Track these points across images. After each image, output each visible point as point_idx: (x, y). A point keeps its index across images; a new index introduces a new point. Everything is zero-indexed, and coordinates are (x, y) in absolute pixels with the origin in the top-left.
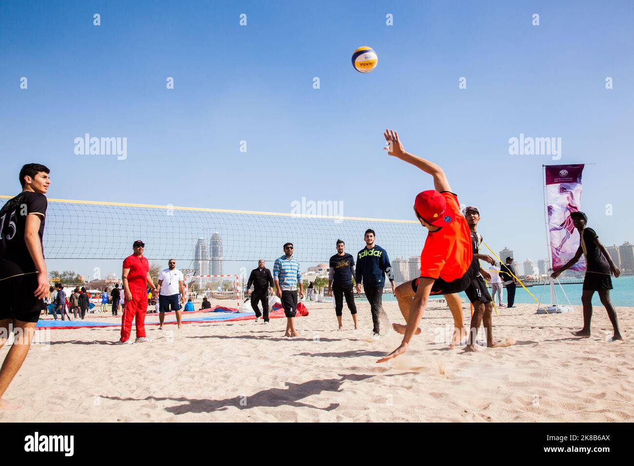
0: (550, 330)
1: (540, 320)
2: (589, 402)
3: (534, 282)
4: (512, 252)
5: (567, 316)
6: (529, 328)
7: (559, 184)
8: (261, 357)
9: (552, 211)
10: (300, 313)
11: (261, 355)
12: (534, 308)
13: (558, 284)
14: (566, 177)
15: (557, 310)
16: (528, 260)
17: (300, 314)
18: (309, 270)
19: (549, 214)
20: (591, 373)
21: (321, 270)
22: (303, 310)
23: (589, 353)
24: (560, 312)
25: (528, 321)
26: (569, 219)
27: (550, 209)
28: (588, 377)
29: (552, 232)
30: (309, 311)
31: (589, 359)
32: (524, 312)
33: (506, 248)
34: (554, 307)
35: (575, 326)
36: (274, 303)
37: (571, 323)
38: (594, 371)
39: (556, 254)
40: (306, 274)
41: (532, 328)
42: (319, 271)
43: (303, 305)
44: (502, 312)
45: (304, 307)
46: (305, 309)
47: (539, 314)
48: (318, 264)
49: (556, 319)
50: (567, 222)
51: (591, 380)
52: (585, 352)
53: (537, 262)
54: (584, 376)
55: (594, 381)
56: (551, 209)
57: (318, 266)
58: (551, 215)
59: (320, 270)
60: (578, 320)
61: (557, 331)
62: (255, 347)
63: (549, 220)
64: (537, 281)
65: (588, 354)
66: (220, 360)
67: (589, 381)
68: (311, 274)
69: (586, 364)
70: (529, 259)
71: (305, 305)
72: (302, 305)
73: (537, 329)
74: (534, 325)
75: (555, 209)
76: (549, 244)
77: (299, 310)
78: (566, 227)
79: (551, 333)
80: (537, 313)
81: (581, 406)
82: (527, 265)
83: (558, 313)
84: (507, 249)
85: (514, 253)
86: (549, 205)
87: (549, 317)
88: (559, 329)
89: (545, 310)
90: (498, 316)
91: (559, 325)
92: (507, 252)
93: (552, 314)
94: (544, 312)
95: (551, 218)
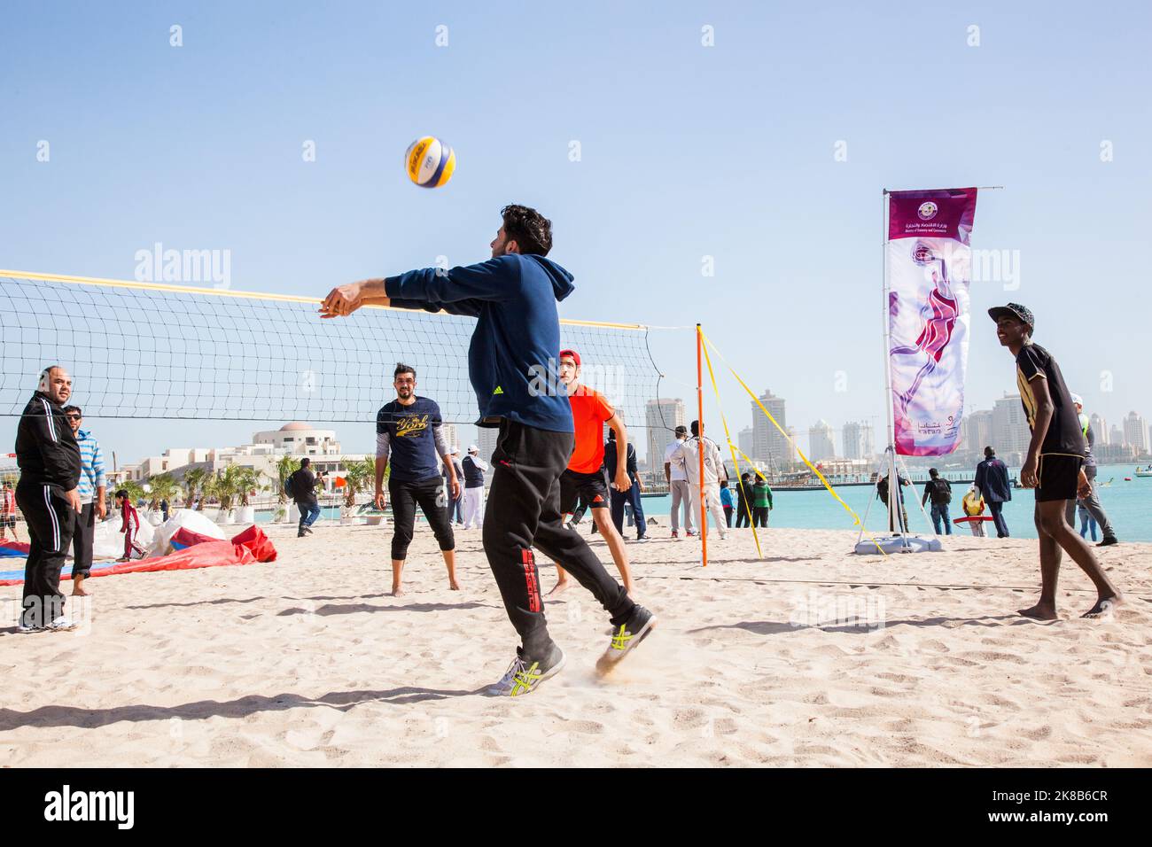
0: (894, 591)
1: (866, 569)
2: (1018, 747)
3: (832, 477)
4: (783, 401)
5: (928, 560)
6: (846, 587)
7: (916, 239)
8: (191, 668)
9: (899, 307)
10: (254, 553)
11: (189, 664)
12: (849, 539)
13: (914, 483)
14: (931, 221)
15: (902, 546)
16: (819, 421)
17: (252, 558)
18: (257, 440)
19: (891, 313)
20: (1009, 688)
21: (292, 440)
22: (260, 547)
23: (994, 643)
24: (910, 552)
25: (838, 572)
26: (932, 327)
27: (893, 298)
28: (1005, 695)
29: (894, 355)
30: (276, 547)
31: (997, 656)
32: (824, 550)
33: (768, 392)
35: (953, 583)
36: (177, 530)
37: (941, 576)
38: (1014, 682)
39: (900, 408)
40: (249, 450)
41: (853, 587)
42: (283, 443)
43: (262, 534)
44: (771, 550)
45: (263, 537)
46: (265, 544)
47: (860, 554)
48: (282, 424)
49: (904, 567)
50: (928, 335)
51: (1010, 700)
52: (985, 641)
53: (842, 428)
54: (997, 694)
55: (1019, 704)
56: (895, 299)
57: (282, 430)
58: (896, 315)
59: (286, 440)
60: (954, 568)
61: (911, 593)
62: (162, 645)
63: (891, 327)
64: (839, 476)
65: (993, 646)
66: (76, 682)
67: (1006, 703)
68: (261, 452)
69: (992, 665)
70: (824, 422)
71: (266, 533)
72: (258, 533)
73: (865, 589)
74: (858, 581)
75: (903, 301)
76: (890, 386)
77: (250, 546)
78: (924, 345)
79: (898, 599)
80: (856, 553)
81: (1003, 757)
82: (818, 434)
83: (904, 552)
84: (772, 393)
85: (786, 403)
86: (892, 290)
87: (887, 563)
88: (917, 590)
89: (874, 546)
90: (764, 558)
91: (914, 581)
92: (770, 402)
93: (891, 555)
94: (875, 550)
95: (895, 323)
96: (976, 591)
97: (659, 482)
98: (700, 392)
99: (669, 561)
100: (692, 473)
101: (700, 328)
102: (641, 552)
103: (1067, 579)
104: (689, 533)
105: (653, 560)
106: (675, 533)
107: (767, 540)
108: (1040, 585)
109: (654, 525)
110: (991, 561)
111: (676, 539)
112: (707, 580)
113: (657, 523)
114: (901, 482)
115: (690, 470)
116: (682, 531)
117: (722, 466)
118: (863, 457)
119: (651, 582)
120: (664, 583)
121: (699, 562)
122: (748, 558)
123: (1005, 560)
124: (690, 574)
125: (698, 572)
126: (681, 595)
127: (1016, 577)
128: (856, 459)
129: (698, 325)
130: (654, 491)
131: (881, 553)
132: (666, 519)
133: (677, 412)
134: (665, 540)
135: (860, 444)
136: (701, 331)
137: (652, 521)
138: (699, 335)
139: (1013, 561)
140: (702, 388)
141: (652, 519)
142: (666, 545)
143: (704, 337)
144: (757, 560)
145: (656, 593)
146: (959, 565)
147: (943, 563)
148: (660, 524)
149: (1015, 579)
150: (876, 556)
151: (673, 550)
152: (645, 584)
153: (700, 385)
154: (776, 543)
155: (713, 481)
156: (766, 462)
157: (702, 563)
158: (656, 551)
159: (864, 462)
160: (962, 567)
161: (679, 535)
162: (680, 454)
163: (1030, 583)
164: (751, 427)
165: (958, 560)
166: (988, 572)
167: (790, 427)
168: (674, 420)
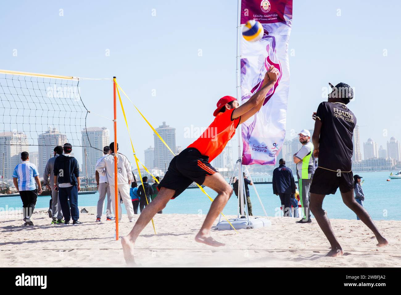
4: (174, 130)
5: (262, 233)
9: (246, 67)
13: (255, 183)
15: (246, 224)
19: (242, 72)
24: (252, 228)
27: (243, 63)
33: (164, 123)
34: (243, 219)
35: (276, 248)
37: (270, 243)
44: (162, 228)
47: (220, 230)
49: (247, 238)
56: (245, 63)
58: (244, 73)
61: (250, 255)
63: (242, 81)
73: (221, 253)
75: (250, 65)
80: (217, 229)
83: (247, 228)
84: (167, 124)
85: (176, 132)
86: (243, 57)
87: (237, 235)
88: (254, 253)
89: (229, 224)
90: (157, 233)
91: (252, 247)
92: (166, 130)
93: (240, 230)
94: (229, 227)
95: (244, 79)
96: (291, 253)
97: (90, 184)
98: (115, 123)
99: (94, 237)
100: (111, 177)
101: (115, 79)
102: (74, 232)
103: (347, 244)
104: (108, 218)
105: (82, 237)
106: (99, 218)
107: (160, 222)
108: (330, 248)
109: (86, 214)
110: (301, 233)
111: (99, 222)
112: (118, 249)
113: (87, 212)
114: (247, 182)
115: (110, 176)
116: (103, 217)
117: (131, 173)
118: (226, 166)
119: (79, 252)
120: (87, 253)
121: (113, 238)
122: (147, 234)
123: (310, 233)
124: (107, 246)
125: (112, 245)
126: (99, 260)
127: (316, 243)
128: (221, 168)
129: (114, 77)
130: (87, 190)
131: (233, 229)
132: (94, 210)
133: (103, 136)
134: (91, 223)
135: (224, 158)
136: (116, 82)
137: (84, 210)
138: (115, 84)
139: (315, 233)
140: (117, 120)
141: (84, 209)
142: (92, 227)
143: (118, 86)
144: (152, 235)
145: (83, 260)
146: (281, 236)
147: (271, 235)
148: (90, 212)
149: (315, 245)
150: (229, 231)
151: (97, 230)
152: (75, 254)
153: (115, 118)
154: (166, 224)
155: (125, 183)
156: (162, 170)
157: (115, 239)
158: (85, 231)
159: (226, 170)
160: (283, 237)
161: (101, 220)
162: (103, 165)
163: (324, 247)
164: (153, 146)
165: (281, 233)
166: (299, 240)
167: (179, 147)
168: (101, 141)
